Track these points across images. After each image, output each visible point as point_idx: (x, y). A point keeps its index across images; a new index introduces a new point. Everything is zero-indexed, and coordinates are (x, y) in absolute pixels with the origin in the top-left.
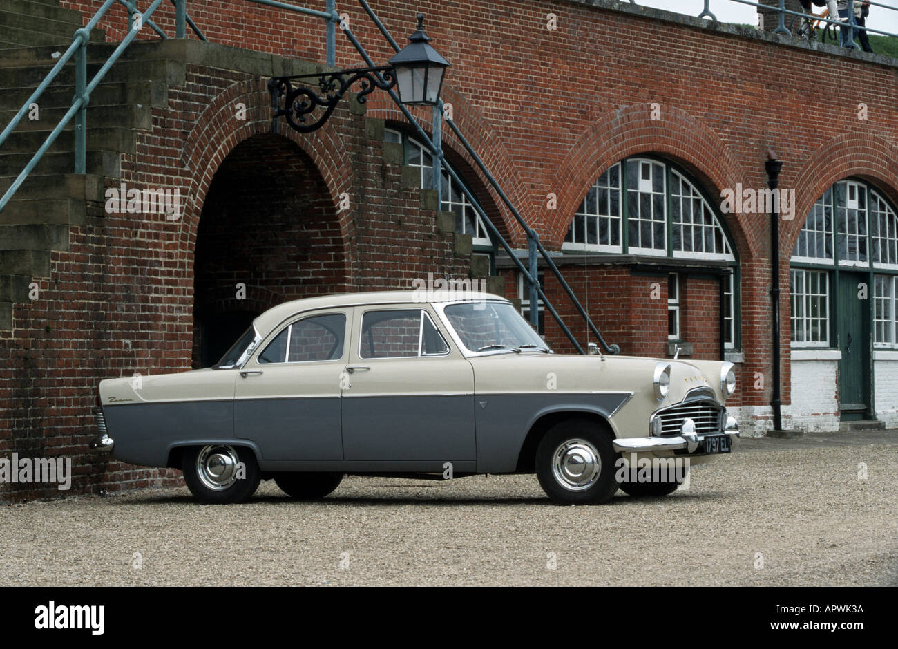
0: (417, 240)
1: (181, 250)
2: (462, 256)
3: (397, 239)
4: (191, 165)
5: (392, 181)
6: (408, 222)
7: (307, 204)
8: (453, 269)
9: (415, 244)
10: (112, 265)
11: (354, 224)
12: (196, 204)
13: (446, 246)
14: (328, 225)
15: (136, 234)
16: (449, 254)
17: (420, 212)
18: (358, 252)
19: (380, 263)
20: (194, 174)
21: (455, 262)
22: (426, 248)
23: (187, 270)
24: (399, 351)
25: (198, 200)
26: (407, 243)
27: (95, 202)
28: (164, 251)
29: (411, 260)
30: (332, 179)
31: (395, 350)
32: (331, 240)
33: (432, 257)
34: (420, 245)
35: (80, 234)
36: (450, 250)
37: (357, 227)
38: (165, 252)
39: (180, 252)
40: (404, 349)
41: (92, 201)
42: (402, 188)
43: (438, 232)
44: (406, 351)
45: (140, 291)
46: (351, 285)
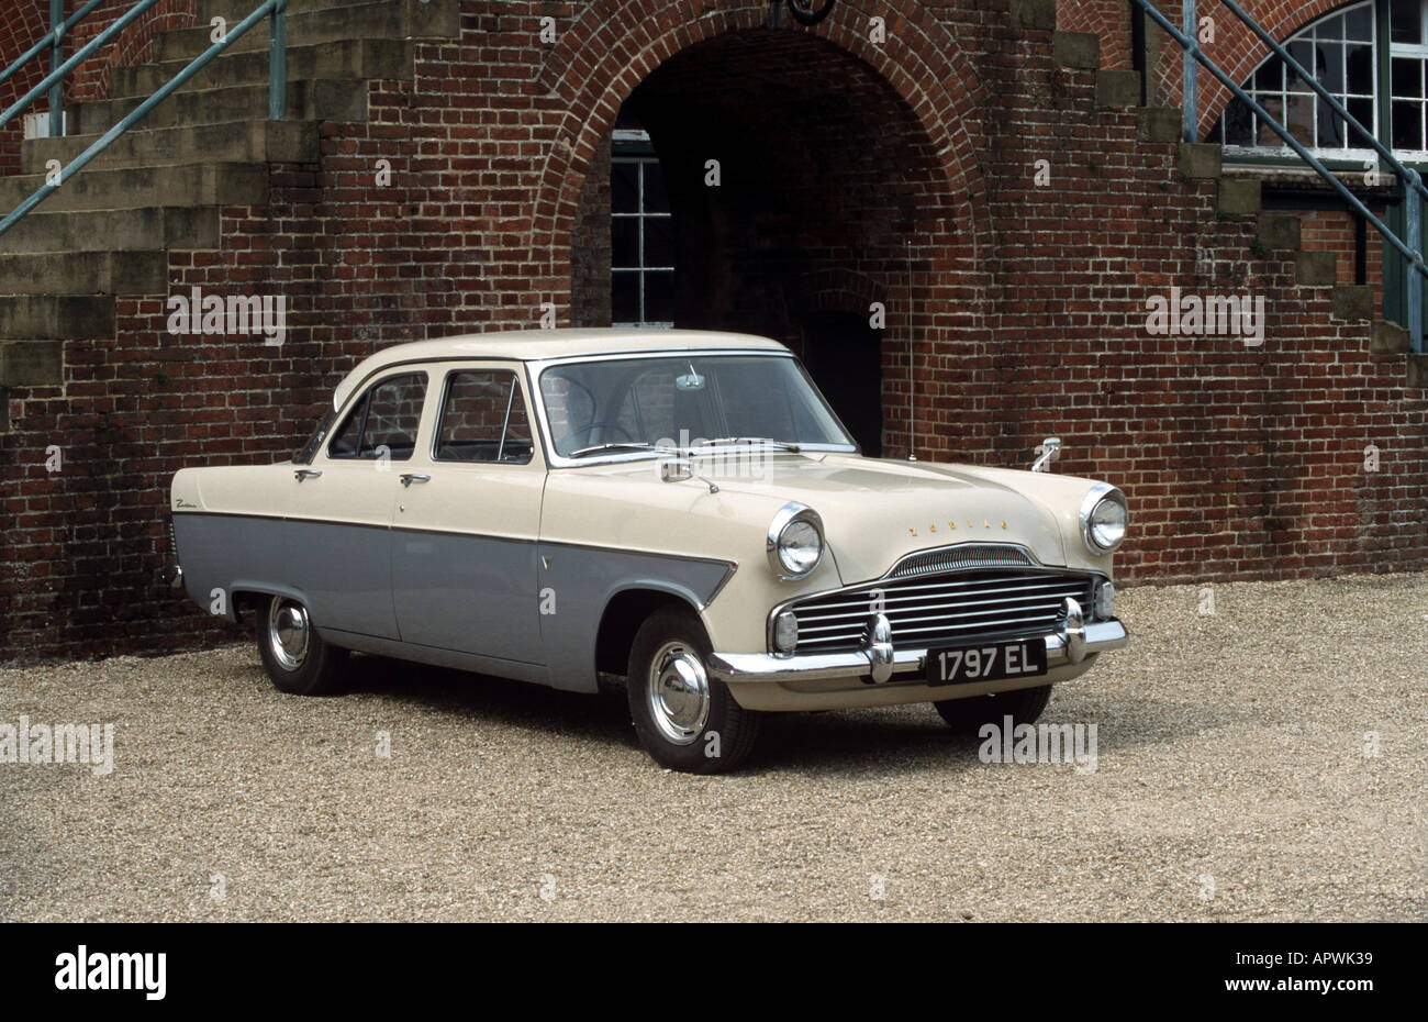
0: (1132, 193)
1: (538, 231)
2: (1236, 218)
3: (1085, 193)
4: (563, 89)
5: (1075, 96)
6: (1110, 164)
7: (898, 139)
8: (1215, 240)
9: (1128, 200)
10: (343, 265)
11: (981, 171)
12: (576, 153)
13: (1200, 203)
14: (930, 174)
15: (414, 210)
16: (1206, 216)
17: (1139, 147)
18: (992, 218)
19: (1045, 235)
20: (571, 104)
21: (1219, 229)
22: (1151, 206)
23: (552, 262)
24: (1090, 380)
25: (581, 145)
26: (1110, 199)
27: (293, 163)
28: (496, 233)
29: (1119, 226)
30: (925, 98)
31: (1080, 378)
32: (938, 198)
33: (1166, 223)
34: (1138, 200)
35: (250, 218)
36: (1210, 209)
37: (991, 175)
38: (498, 236)
39: (535, 233)
40: (1102, 377)
41: (283, 163)
42: (1096, 107)
43: (1181, 179)
44: (1106, 380)
45: (426, 303)
46: (973, 273)
